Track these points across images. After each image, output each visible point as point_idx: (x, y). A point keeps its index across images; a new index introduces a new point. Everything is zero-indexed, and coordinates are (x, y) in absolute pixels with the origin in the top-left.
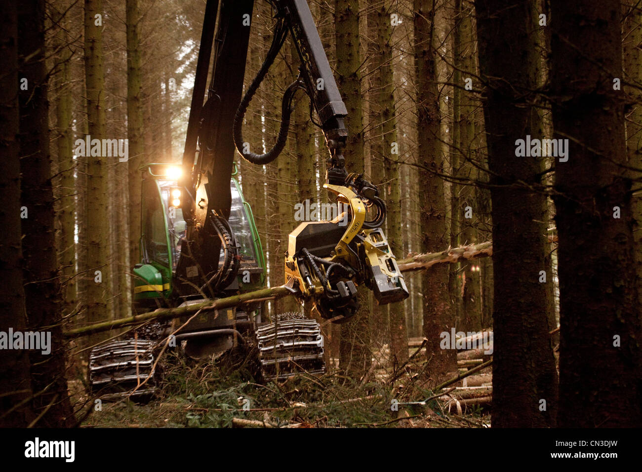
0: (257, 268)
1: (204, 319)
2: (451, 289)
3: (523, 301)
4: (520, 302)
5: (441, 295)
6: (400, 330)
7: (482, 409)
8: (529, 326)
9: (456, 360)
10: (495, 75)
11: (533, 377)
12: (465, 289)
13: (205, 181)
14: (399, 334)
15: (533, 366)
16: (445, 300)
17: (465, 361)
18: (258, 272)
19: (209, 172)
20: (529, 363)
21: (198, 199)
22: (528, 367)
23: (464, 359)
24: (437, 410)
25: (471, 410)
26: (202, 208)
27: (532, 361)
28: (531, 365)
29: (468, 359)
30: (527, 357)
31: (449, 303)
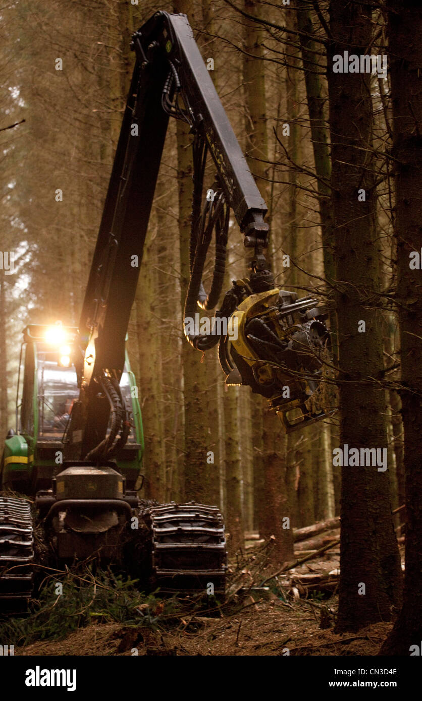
0: (134, 444)
1: (93, 487)
2: (288, 482)
3: (368, 489)
4: (366, 490)
5: (279, 487)
6: (236, 522)
7: (323, 595)
8: (374, 512)
9: (293, 551)
10: (342, 280)
11: (378, 558)
12: (299, 483)
13: (96, 335)
14: (236, 527)
15: (378, 548)
16: (282, 493)
17: (300, 552)
18: (134, 448)
19: (100, 326)
20: (374, 545)
21: (87, 354)
22: (373, 549)
23: (299, 550)
24: (280, 595)
25: (312, 595)
26: (89, 364)
27: (378, 544)
28: (376, 548)
29: (302, 550)
30: (372, 540)
31: (285, 496)
